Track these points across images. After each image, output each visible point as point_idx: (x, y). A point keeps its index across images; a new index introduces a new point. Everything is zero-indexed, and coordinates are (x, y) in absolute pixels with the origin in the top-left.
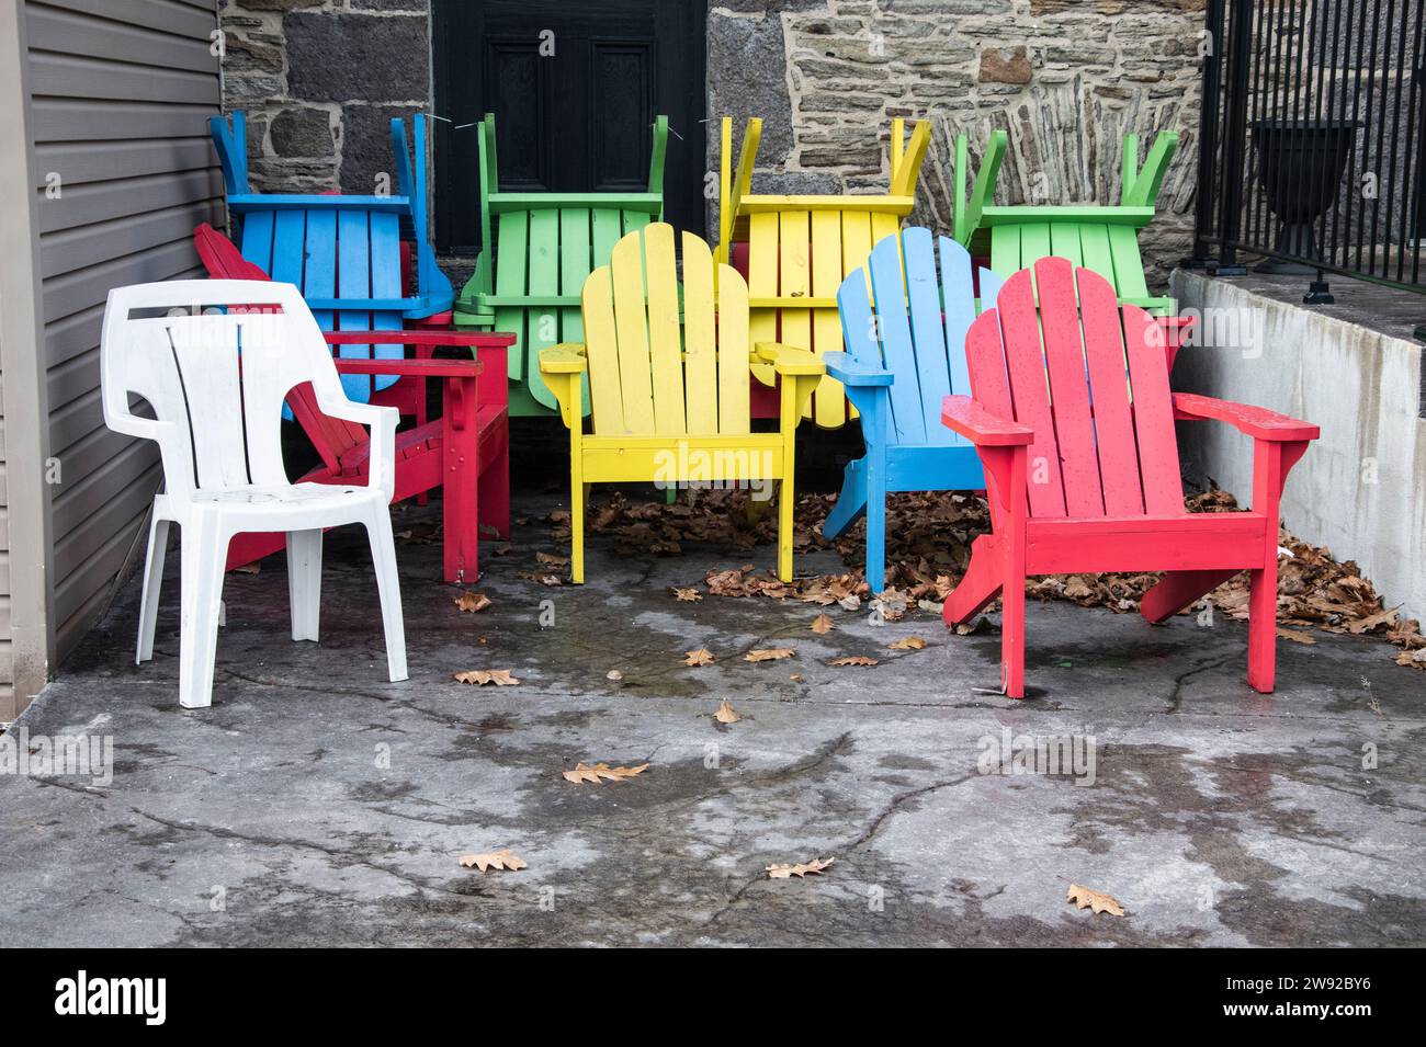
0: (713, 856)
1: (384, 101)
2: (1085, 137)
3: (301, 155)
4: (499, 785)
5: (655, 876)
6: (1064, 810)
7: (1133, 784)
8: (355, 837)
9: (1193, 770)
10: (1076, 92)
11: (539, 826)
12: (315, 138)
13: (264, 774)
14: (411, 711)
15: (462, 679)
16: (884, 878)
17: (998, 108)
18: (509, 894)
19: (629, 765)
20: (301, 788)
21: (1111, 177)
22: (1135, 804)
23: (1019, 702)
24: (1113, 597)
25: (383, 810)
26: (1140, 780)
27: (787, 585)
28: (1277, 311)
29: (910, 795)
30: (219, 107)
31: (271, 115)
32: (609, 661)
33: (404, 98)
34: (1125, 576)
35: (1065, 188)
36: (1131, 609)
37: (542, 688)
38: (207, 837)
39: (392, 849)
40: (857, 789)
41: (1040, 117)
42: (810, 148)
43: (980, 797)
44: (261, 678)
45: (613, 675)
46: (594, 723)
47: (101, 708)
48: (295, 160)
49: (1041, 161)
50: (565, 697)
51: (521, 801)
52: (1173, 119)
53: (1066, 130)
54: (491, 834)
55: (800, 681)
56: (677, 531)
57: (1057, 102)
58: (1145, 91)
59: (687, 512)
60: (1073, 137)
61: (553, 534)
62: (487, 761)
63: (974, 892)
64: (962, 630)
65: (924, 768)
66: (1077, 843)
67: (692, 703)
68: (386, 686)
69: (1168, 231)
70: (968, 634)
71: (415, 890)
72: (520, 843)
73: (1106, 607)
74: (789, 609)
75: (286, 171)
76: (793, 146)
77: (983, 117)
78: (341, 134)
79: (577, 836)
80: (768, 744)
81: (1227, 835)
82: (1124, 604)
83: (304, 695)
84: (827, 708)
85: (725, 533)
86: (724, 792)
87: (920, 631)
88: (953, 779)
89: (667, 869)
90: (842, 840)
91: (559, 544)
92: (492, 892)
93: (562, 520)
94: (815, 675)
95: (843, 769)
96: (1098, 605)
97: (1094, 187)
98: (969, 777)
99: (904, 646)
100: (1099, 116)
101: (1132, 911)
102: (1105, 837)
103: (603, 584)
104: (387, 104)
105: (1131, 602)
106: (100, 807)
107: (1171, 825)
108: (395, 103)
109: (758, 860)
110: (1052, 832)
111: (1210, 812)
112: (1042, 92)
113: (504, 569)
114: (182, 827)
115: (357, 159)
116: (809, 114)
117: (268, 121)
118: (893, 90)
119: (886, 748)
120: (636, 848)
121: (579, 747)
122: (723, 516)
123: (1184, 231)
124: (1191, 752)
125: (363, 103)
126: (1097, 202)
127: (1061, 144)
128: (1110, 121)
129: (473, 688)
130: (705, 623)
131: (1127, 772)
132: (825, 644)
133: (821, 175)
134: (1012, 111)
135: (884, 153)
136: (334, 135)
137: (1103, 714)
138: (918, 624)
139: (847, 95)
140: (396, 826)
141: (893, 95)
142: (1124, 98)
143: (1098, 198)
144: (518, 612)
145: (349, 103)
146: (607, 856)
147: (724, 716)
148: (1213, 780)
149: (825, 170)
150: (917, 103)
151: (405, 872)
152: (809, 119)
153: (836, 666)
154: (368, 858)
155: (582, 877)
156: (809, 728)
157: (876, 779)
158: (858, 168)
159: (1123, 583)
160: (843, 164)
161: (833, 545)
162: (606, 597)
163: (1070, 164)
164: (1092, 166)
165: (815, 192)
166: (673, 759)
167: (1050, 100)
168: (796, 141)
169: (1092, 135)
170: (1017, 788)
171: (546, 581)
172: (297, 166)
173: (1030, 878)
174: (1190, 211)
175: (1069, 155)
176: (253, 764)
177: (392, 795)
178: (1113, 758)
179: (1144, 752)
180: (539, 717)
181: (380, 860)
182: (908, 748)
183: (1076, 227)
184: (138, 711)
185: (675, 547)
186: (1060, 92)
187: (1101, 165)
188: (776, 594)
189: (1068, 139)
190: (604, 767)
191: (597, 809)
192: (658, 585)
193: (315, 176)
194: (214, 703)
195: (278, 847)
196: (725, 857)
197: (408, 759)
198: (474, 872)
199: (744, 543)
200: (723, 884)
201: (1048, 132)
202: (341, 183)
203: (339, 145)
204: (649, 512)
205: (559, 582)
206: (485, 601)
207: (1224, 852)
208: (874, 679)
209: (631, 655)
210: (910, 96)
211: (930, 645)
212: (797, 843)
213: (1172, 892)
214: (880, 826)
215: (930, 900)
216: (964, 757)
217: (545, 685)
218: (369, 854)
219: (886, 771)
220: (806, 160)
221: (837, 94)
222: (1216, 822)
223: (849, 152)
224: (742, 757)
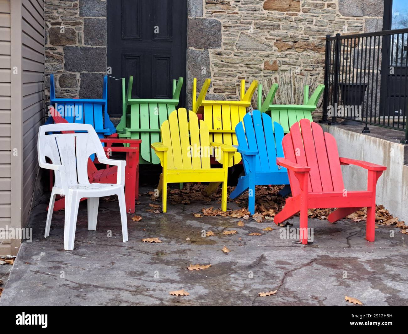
0: (241, 291)
1: (93, 72)
2: (293, 86)
3: (68, 87)
4: (170, 271)
5: (227, 297)
6: (333, 276)
7: (348, 268)
8: (135, 287)
9: (363, 263)
10: (290, 73)
11: (187, 283)
12: (72, 82)
13: (99, 269)
14: (133, 250)
15: (145, 241)
16: (292, 296)
17: (269, 77)
18: (188, 303)
19: (205, 265)
20: (112, 273)
21: (300, 97)
22: (351, 273)
23: (306, 245)
24: (319, 215)
25: (140, 279)
26: (350, 267)
27: (225, 212)
28: (354, 135)
29: (288, 272)
30: (44, 73)
31: (59, 75)
32: (184, 235)
33: (99, 71)
34: (321, 209)
35: (287, 100)
36: (325, 219)
37: (169, 243)
38: (92, 288)
39: (147, 290)
40: (273, 271)
41: (280, 80)
42: (216, 87)
43: (308, 272)
44: (84, 241)
45: (188, 239)
46: (189, 253)
47: (41, 250)
48: (66, 89)
49: (281, 92)
50: (176, 245)
51: (178, 276)
52: (316, 81)
53: (287, 84)
54: (174, 285)
55: (242, 240)
56: (187, 197)
57: (285, 76)
58: (309, 74)
59: (188, 192)
60: (289, 86)
61: (151, 198)
62: (163, 264)
63: (319, 299)
64: (281, 225)
65: (289, 265)
66: (340, 285)
67: (214, 247)
68: (122, 243)
69: (315, 112)
70: (283, 226)
71: (160, 302)
72: (184, 288)
73: (318, 218)
74: (228, 219)
75: (63, 92)
76: (212, 87)
77: (265, 80)
78: (80, 81)
79: (200, 285)
80: (242, 258)
81: (380, 281)
82: (323, 217)
83: (100, 246)
84: (253, 248)
85: (202, 198)
86: (236, 272)
87: (269, 225)
88: (298, 267)
89: (230, 295)
90: (276, 285)
91: (154, 201)
92: (183, 302)
93: (152, 194)
94: (246, 239)
95: (266, 265)
96: (315, 217)
97: (295, 100)
98: (302, 267)
99: (267, 230)
100: (296, 80)
101: (364, 303)
102: (347, 283)
103: (172, 213)
104: (94, 73)
105: (325, 217)
106: (56, 279)
107: (364, 279)
108: (96, 72)
109: (255, 291)
110: (332, 282)
111: (372, 275)
112: (281, 73)
113: (141, 209)
114: (83, 285)
115: (84, 88)
116: (216, 78)
117: (58, 77)
118: (240, 72)
119: (276, 259)
120: (218, 289)
121: (188, 260)
122: (199, 193)
123: (320, 113)
124: (360, 259)
125: (87, 72)
126: (296, 104)
127: (286, 88)
128: (299, 82)
129: (149, 243)
130: (207, 224)
131: (345, 265)
132: (244, 229)
133: (219, 95)
134: (273, 78)
135: (237, 90)
136: (77, 81)
137: (331, 248)
138: (267, 223)
139: (227, 73)
140: (146, 283)
141: (240, 73)
142: (303, 75)
143: (296, 103)
144: (151, 221)
145: (82, 72)
146: (211, 291)
147: (225, 250)
148: (369, 266)
149: (221, 94)
150: (247, 75)
151: (155, 297)
152: (216, 79)
153: (251, 235)
154: (142, 293)
155: (207, 297)
156: (251, 253)
157: (277, 268)
158: (230, 93)
159: (321, 211)
160: (225, 92)
161: (234, 201)
162: (175, 216)
163: (289, 93)
164: (294, 94)
165: (218, 100)
166: (217, 263)
167: (283, 75)
168: (212, 85)
169: (294, 85)
170: (317, 269)
171: (155, 212)
172: (66, 90)
173: (332, 295)
174: (321, 107)
175: (288, 91)
176: (94, 266)
177: (140, 275)
178: (339, 261)
179: (347, 259)
180: (172, 251)
181: (146, 293)
182: (281, 259)
183: (295, 111)
184: (52, 251)
185: (189, 202)
186: (286, 73)
187: (297, 94)
188: (223, 215)
189: (288, 86)
190: (198, 266)
191: (202, 277)
192: (188, 213)
193: (72, 93)
194: (74, 249)
195: (114, 290)
196: (245, 290)
197: (140, 264)
198: (175, 296)
199: (207, 200)
200: (248, 298)
201: (282, 84)
202: (79, 96)
203: (79, 84)
204: (177, 192)
205: (159, 212)
206: (140, 218)
207: (381, 286)
208: (263, 239)
209: (190, 233)
210: (244, 73)
211: (274, 229)
212: (263, 286)
213: (372, 297)
214: (284, 281)
215: (308, 302)
216: (298, 261)
217: (169, 242)
218: (142, 292)
219: (278, 265)
220: (215, 91)
221: (224, 72)
222: (375, 278)
223: (227, 89)
224: (236, 262)
